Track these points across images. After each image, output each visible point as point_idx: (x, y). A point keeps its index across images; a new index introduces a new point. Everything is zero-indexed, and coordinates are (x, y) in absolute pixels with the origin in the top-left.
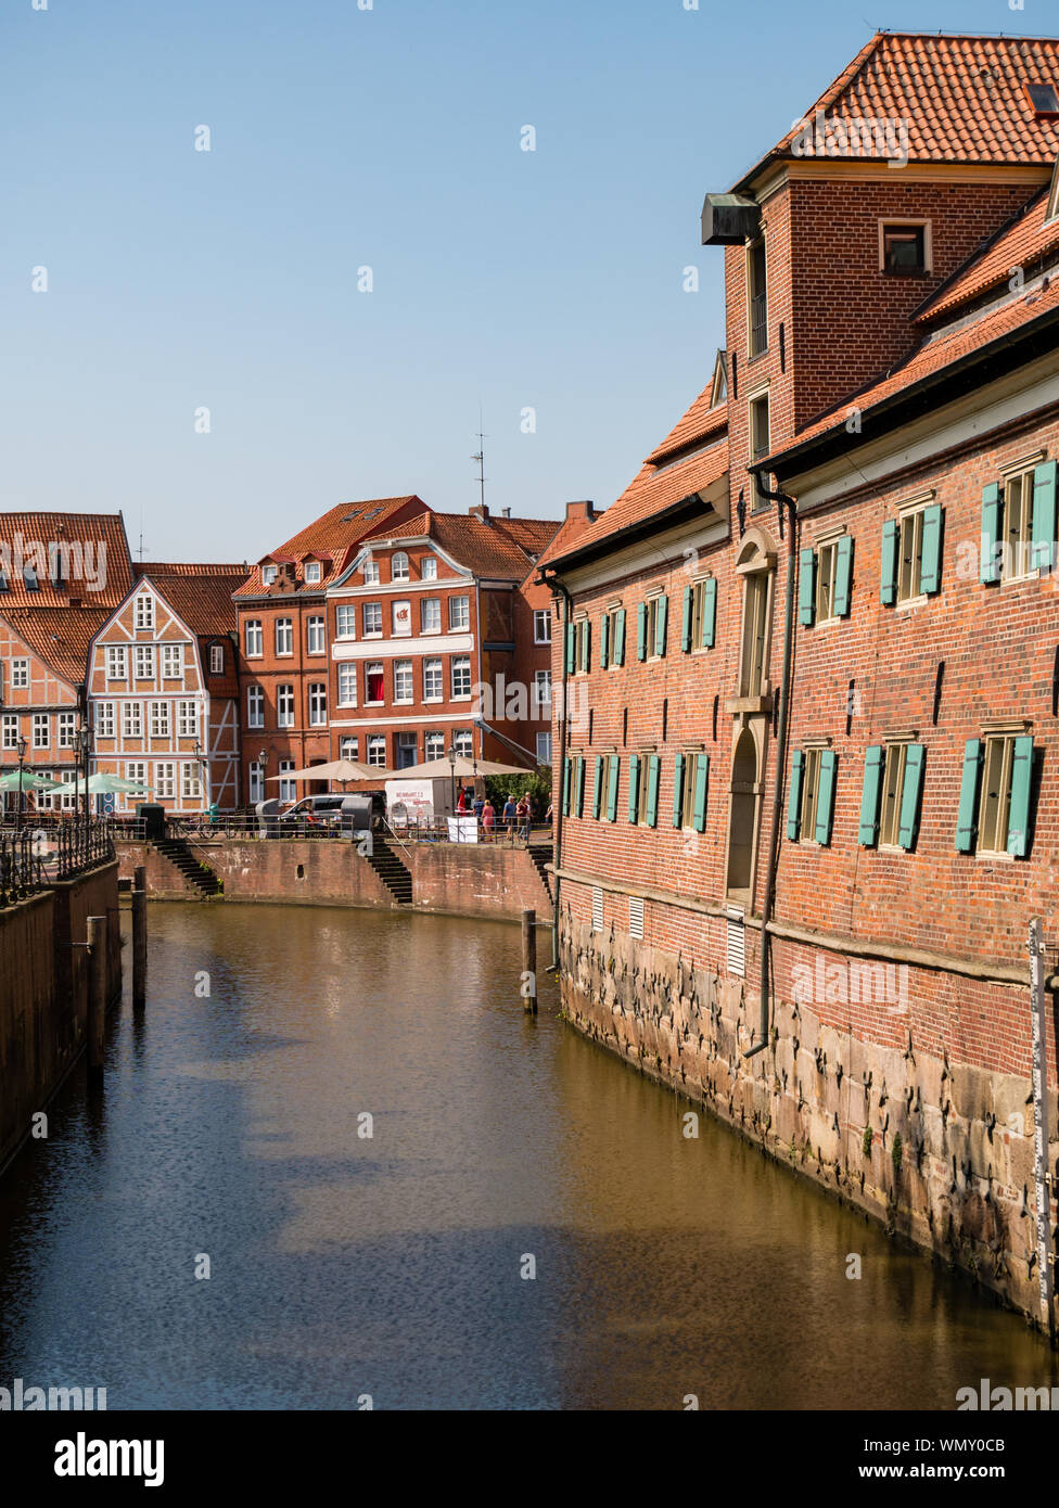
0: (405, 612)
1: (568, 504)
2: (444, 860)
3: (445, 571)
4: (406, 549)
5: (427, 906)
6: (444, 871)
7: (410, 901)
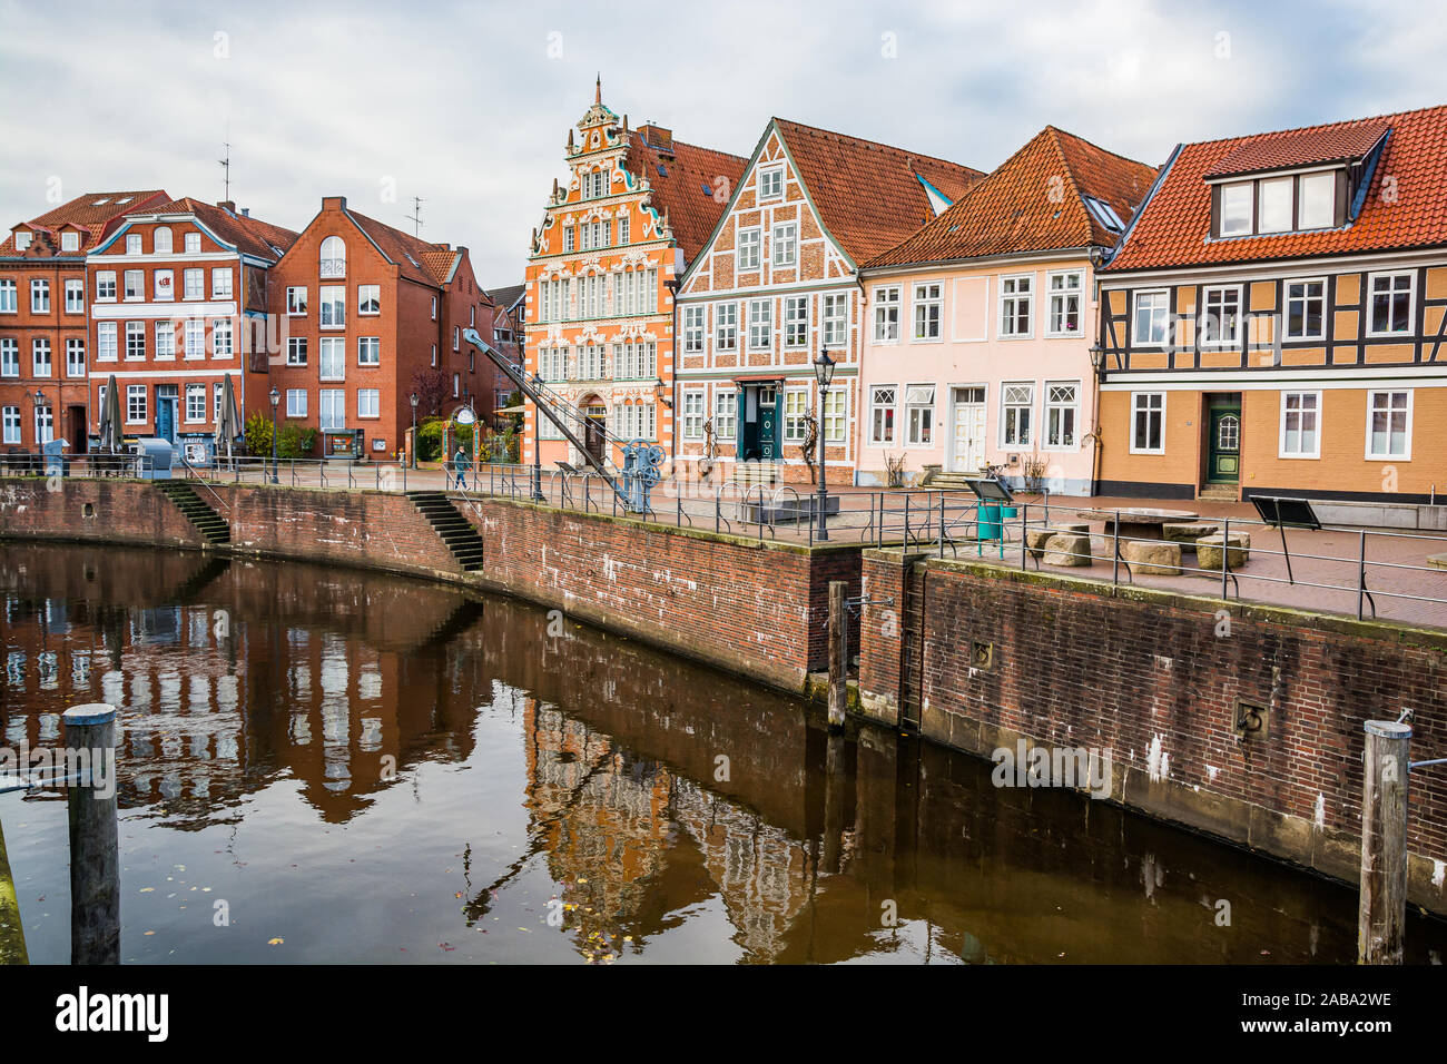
0: (167, 280)
1: (324, 199)
2: (274, 503)
3: (208, 245)
4: (169, 224)
5: (250, 548)
6: (275, 514)
7: (228, 540)
